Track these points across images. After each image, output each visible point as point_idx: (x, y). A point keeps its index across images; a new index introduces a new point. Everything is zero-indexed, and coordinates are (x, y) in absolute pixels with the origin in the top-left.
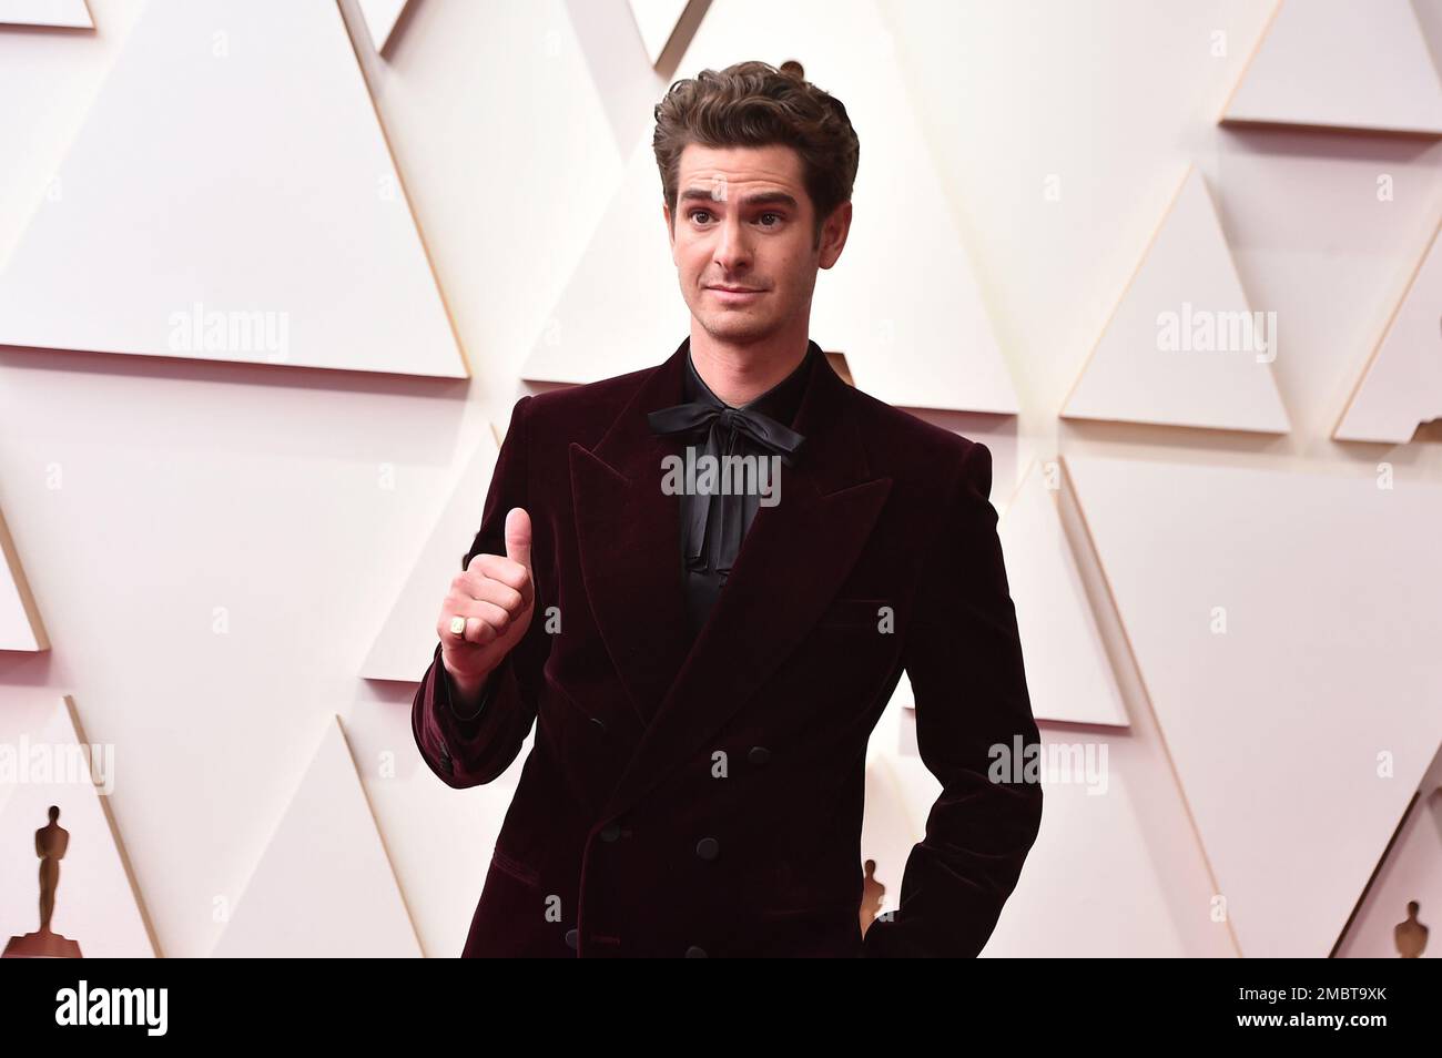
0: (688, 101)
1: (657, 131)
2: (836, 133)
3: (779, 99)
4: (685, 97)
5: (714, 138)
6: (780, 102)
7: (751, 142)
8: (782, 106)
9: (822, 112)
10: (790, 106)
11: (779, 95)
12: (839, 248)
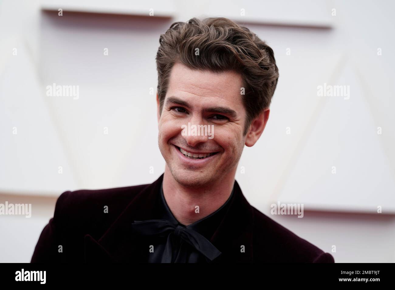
0: (181, 36)
1: (159, 51)
2: (267, 69)
3: (236, 44)
4: (180, 33)
5: (193, 62)
6: (236, 46)
7: (215, 69)
8: (237, 49)
9: (260, 55)
10: (242, 49)
11: (236, 41)
12: (259, 134)
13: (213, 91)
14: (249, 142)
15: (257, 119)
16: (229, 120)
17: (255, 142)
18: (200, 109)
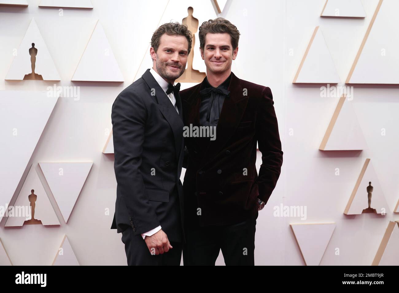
12: (236, 56)
13: (222, 40)
14: (234, 59)
15: (235, 51)
16: (228, 50)
17: (235, 58)
18: (219, 47)
